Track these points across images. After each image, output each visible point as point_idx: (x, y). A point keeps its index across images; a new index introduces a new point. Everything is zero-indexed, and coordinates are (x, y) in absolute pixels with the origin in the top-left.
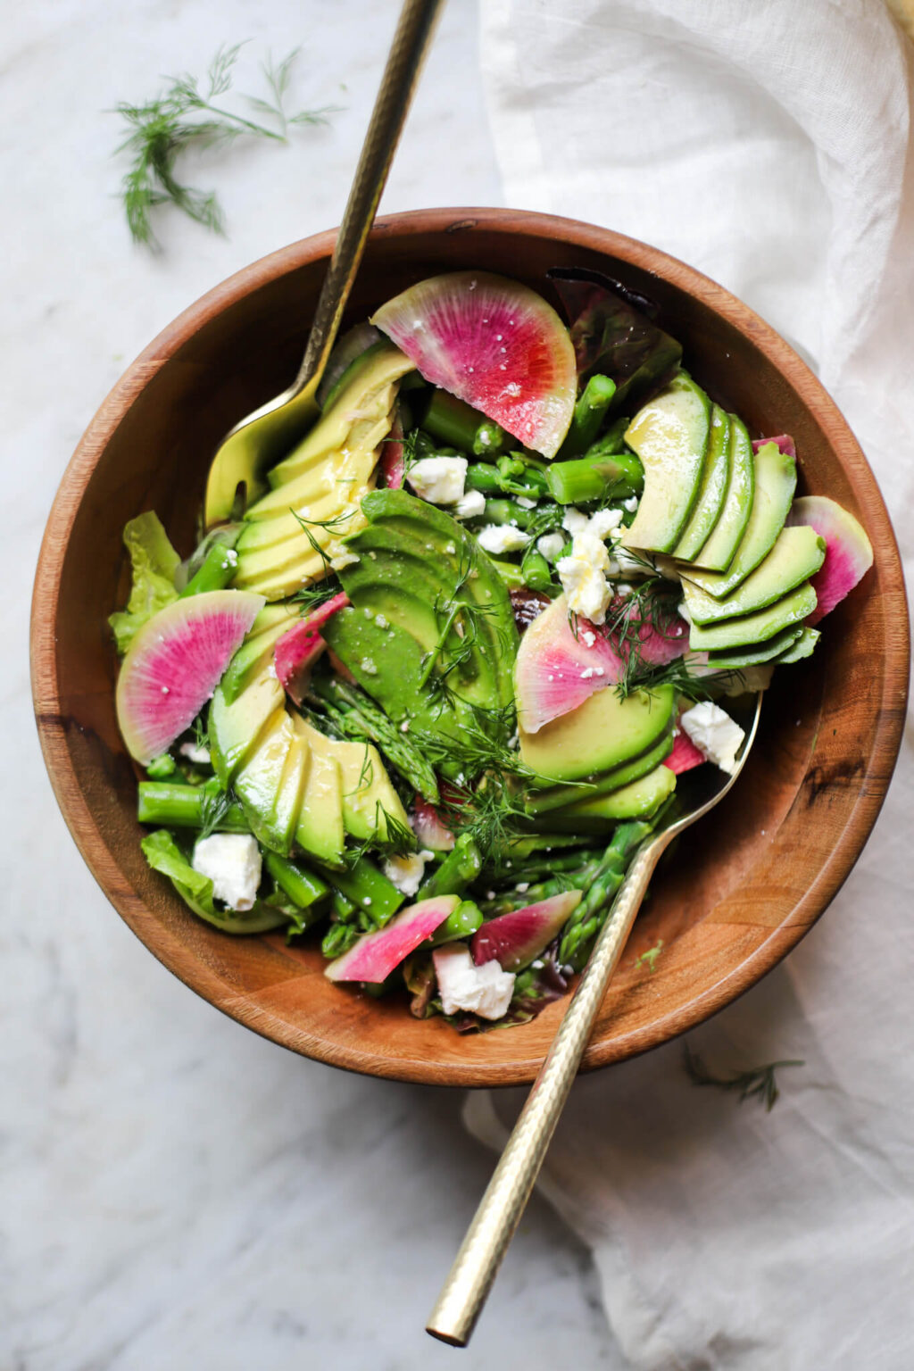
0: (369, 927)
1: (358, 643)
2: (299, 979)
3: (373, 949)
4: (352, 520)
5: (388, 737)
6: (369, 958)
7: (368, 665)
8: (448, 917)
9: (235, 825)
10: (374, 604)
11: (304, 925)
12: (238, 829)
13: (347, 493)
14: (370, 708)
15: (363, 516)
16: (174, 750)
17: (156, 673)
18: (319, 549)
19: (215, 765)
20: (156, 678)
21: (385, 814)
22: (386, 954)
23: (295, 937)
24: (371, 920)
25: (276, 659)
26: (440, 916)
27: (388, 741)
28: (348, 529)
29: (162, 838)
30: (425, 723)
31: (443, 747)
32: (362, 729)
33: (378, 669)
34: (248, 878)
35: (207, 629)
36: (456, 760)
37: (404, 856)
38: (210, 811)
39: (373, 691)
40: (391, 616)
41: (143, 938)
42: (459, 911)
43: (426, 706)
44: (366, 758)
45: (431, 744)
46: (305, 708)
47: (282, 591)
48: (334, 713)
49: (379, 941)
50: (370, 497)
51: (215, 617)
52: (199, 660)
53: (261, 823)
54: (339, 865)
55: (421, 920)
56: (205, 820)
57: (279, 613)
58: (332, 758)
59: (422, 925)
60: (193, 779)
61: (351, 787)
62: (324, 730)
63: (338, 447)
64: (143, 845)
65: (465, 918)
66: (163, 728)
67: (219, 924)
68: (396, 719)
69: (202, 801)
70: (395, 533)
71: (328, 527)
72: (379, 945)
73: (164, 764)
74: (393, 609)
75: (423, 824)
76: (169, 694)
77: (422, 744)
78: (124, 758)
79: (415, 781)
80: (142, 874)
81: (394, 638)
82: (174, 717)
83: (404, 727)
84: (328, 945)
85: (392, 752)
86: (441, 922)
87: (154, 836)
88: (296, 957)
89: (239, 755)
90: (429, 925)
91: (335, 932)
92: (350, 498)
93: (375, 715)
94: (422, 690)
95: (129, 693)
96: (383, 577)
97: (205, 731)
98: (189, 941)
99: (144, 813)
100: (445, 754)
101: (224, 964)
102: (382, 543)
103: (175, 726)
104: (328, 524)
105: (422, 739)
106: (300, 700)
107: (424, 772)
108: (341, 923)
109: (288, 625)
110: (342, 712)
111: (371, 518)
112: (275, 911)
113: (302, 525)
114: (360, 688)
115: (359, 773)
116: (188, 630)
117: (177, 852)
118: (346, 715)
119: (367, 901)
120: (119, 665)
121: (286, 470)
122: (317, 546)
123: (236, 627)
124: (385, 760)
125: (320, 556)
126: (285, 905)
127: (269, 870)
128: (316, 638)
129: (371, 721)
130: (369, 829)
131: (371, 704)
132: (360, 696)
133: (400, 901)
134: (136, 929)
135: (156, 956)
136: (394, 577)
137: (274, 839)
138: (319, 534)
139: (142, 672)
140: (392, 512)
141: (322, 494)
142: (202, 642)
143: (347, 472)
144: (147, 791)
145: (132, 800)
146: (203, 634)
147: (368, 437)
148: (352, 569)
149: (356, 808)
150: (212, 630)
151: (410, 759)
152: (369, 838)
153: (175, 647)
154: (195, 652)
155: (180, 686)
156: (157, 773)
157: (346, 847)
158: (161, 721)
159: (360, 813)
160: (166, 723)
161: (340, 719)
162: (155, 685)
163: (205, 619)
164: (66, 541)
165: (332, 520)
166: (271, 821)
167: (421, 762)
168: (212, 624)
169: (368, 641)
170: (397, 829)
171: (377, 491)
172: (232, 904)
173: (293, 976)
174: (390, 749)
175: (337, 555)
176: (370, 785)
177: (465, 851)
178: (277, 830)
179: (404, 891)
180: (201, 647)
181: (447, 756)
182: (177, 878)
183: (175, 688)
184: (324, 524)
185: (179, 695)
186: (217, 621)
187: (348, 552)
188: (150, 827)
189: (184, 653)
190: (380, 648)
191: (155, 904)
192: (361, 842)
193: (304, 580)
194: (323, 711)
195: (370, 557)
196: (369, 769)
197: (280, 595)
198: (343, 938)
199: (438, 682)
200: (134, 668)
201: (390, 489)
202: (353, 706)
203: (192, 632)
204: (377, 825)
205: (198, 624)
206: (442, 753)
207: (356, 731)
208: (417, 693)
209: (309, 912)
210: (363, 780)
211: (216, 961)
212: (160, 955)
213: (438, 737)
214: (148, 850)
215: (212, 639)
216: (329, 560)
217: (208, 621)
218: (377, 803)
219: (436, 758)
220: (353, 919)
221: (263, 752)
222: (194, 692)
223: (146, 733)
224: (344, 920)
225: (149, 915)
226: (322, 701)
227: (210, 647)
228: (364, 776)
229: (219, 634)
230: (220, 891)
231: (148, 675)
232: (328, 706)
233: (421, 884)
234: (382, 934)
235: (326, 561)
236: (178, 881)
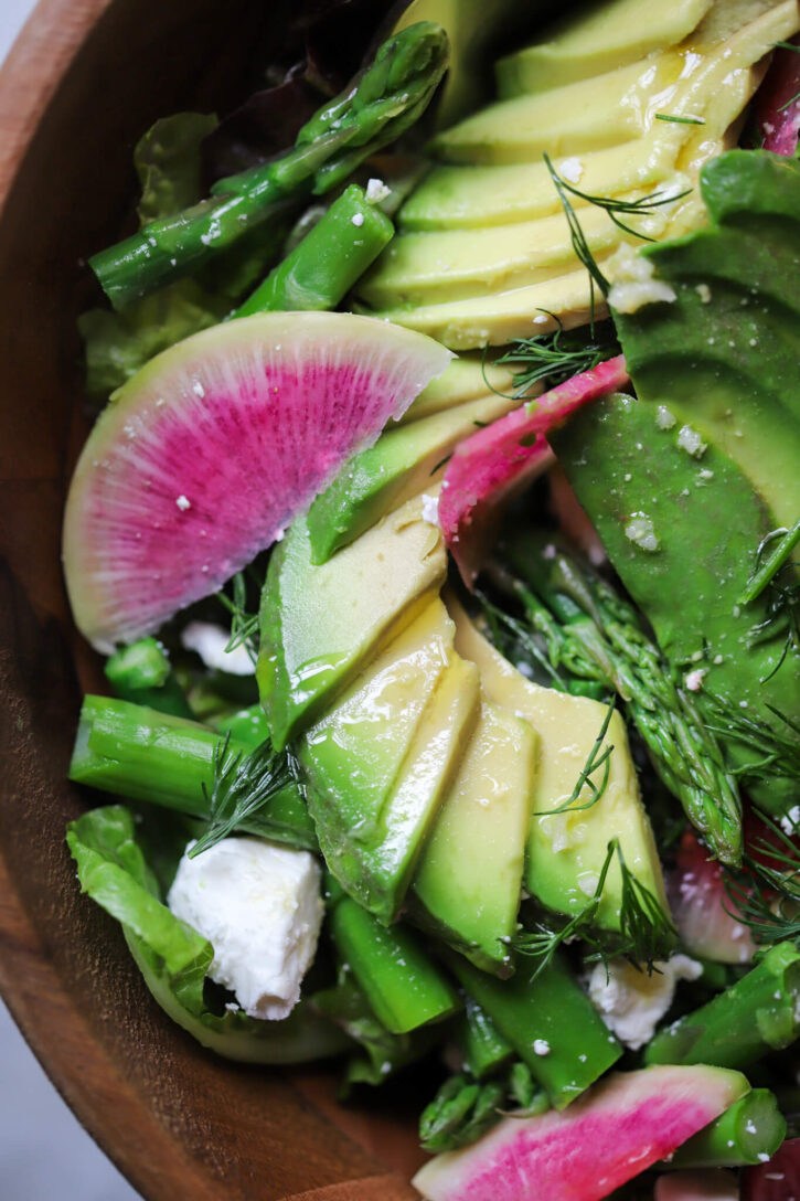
0: (531, 1100)
1: (628, 477)
2: (354, 1183)
3: (534, 1155)
4: (675, 210)
5: (653, 695)
6: (522, 1173)
7: (640, 530)
8: (718, 1119)
9: (281, 830)
10: (684, 400)
11: (386, 1068)
12: (286, 837)
13: (673, 148)
14: (622, 623)
15: (703, 206)
16: (170, 636)
17: (170, 459)
18: (587, 257)
19: (264, 688)
20: (166, 470)
21: (626, 873)
22: (565, 1174)
23: (362, 1087)
24: (537, 1086)
25: (446, 484)
26: (700, 1114)
27: (651, 706)
28: (660, 230)
29: (113, 823)
30: (742, 680)
31: (769, 741)
32: (597, 666)
33: (660, 544)
34: (291, 951)
35: (306, 393)
36: (791, 776)
37: (644, 965)
38: (232, 789)
39: (639, 590)
40: (714, 433)
41: (40, 1047)
42: (742, 1110)
43: (749, 644)
44: (601, 738)
45: (745, 729)
46: (478, 594)
47: (484, 333)
48: (540, 617)
49: (548, 1140)
50: (722, 167)
51: (329, 371)
52: (273, 453)
53: (345, 841)
54: (499, 964)
55: (656, 1113)
56: (218, 804)
57: (471, 377)
58: (524, 721)
59: (656, 1125)
60: (198, 703)
61: (556, 795)
62: (510, 651)
63: (678, 40)
64: (71, 837)
65: (752, 1129)
66: (159, 581)
67: (207, 1038)
68: (678, 659)
69: (219, 763)
70: (763, 253)
71: (617, 215)
72: (550, 1148)
73: (142, 661)
74: (723, 419)
75: (688, 896)
76: (191, 511)
77: (726, 727)
78: (62, 627)
79: (695, 801)
80: (60, 901)
81: (711, 481)
82: (190, 563)
83: (692, 680)
84: (435, 1121)
85: (654, 731)
86: (700, 1127)
87: (96, 816)
88: (355, 1132)
89: (324, 684)
90: (673, 1131)
91: (453, 1098)
92: (679, 161)
93: (632, 642)
94: (750, 607)
95: (99, 489)
96: (715, 344)
97: (253, 607)
98: (138, 1069)
99: (84, 762)
100: (771, 758)
101: (205, 1129)
102: (730, 270)
103: (185, 583)
104: (621, 207)
105: (726, 715)
106: (474, 575)
107: (719, 789)
108: (469, 1079)
109: (483, 409)
110: (559, 620)
111: (719, 209)
112: (331, 1024)
113: (563, 196)
114: (609, 574)
115: (582, 768)
116: (263, 384)
117: (139, 862)
118: (567, 629)
119: (541, 1047)
120: (89, 424)
121: (543, 63)
122: (585, 250)
123: (372, 403)
124: (636, 744)
125: (584, 274)
126: (355, 1017)
127: (333, 937)
128: (541, 445)
129: (619, 652)
130: (579, 894)
131: (625, 614)
132: (604, 591)
133: (613, 1058)
134: (27, 1024)
135: (60, 1091)
136: (737, 350)
137: (369, 882)
138: (596, 224)
139: (141, 452)
140: (768, 206)
141: (617, 137)
142: (289, 418)
143: (683, 102)
144: (102, 717)
145: (62, 728)
146: (293, 400)
147: (746, 35)
148: (650, 316)
149: (559, 846)
150: (316, 396)
151: (691, 752)
152: (576, 915)
153: (227, 415)
154: (267, 435)
155: (219, 499)
156: (126, 679)
157: (520, 926)
158: (158, 566)
159: (567, 855)
160: (167, 573)
161: (551, 633)
162: (162, 485)
163: (307, 369)
164: (26, 138)
165: (631, 200)
166: (371, 841)
167: (715, 765)
168: (321, 384)
169: (650, 477)
170: (647, 912)
171: (739, 152)
172: (248, 999)
173: (346, 1176)
174: (653, 723)
175: (630, 280)
176: (599, 797)
177: (781, 981)
178: (378, 863)
179: (623, 1037)
180: (283, 428)
181: (774, 763)
182: (138, 931)
183: (206, 503)
184: (611, 206)
185: (210, 519)
186: (332, 379)
187: (655, 277)
188: (94, 795)
189: (243, 433)
190: (674, 497)
191: (78, 976)
192: (559, 920)
193: (540, 319)
194: (517, 609)
195: (699, 296)
196: (604, 764)
197: (478, 338)
198: (469, 1114)
199: (786, 596)
200: (124, 440)
201: (770, 154)
202: (585, 612)
203: (271, 391)
204: (598, 893)
205: (289, 379)
206: (765, 754)
207: (584, 667)
208: (736, 610)
209: (405, 1044)
210: (585, 785)
211: (188, 1123)
212: (70, 1090)
213: (765, 715)
214: (81, 851)
215: (311, 415)
216: (605, 286)
217: (313, 375)
218: (611, 847)
219: (747, 761)
220: (499, 1075)
221: (379, 682)
222: (246, 522)
223: (117, 583)
224: (477, 1074)
225: (60, 999)
226: (519, 586)
227: (303, 432)
228: (590, 777)
229: (331, 410)
230: (225, 966)
231: (152, 460)
232: (530, 600)
233: (661, 1025)
234: (556, 1123)
235: (596, 287)
236: (140, 938)
